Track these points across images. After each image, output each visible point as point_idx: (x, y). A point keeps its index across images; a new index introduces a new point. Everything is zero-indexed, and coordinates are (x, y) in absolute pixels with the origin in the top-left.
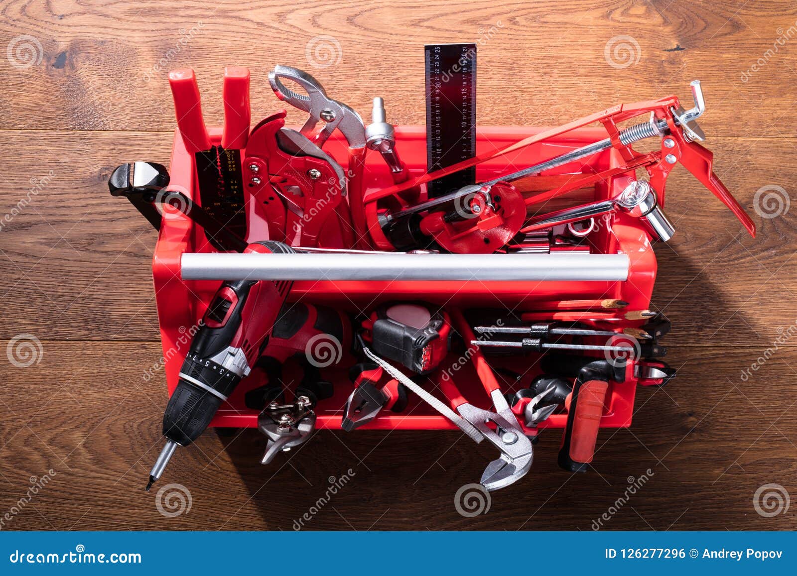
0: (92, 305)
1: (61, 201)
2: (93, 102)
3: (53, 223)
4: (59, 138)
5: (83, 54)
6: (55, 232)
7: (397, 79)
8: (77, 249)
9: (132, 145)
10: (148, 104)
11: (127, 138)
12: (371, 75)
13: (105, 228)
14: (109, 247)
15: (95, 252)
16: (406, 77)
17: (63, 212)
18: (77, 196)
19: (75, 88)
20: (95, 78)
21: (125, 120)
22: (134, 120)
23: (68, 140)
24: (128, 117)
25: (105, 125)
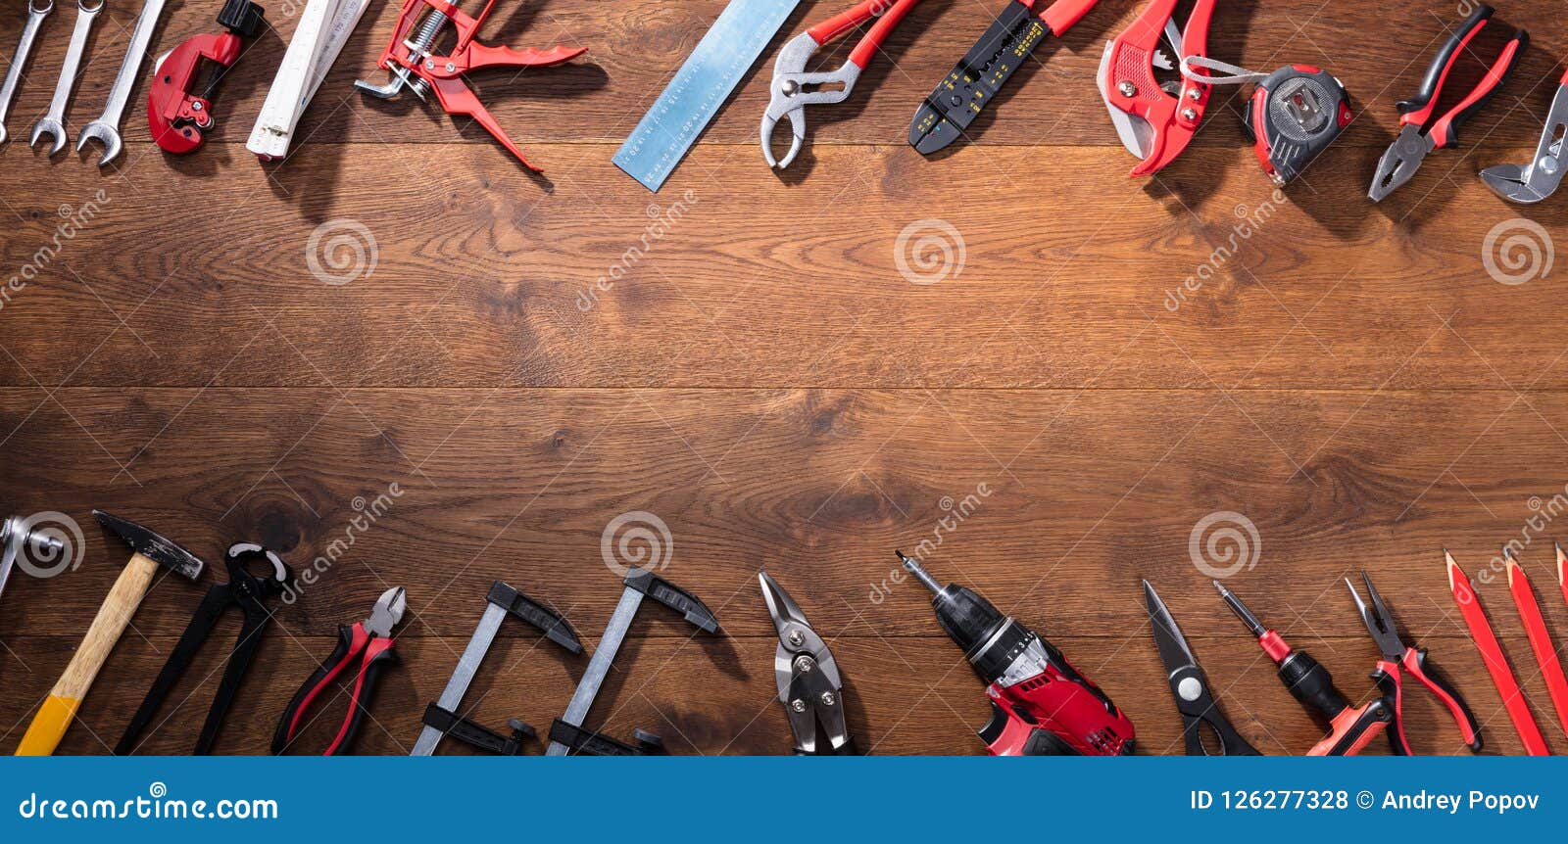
0: (547, 595)
1: (509, 471)
2: (546, 354)
3: (499, 498)
4: (505, 396)
5: (533, 298)
6: (501, 509)
7: (902, 323)
8: (529, 528)
9: (592, 404)
10: (611, 355)
11: (585, 397)
12: (872, 319)
13: (560, 503)
14: (566, 526)
15: (550, 531)
16: (914, 321)
17: (513, 484)
18: (526, 466)
19: (522, 338)
20: (548, 325)
21: (582, 373)
22: (594, 375)
23: (515, 400)
24: (587, 372)
25: (560, 381)
